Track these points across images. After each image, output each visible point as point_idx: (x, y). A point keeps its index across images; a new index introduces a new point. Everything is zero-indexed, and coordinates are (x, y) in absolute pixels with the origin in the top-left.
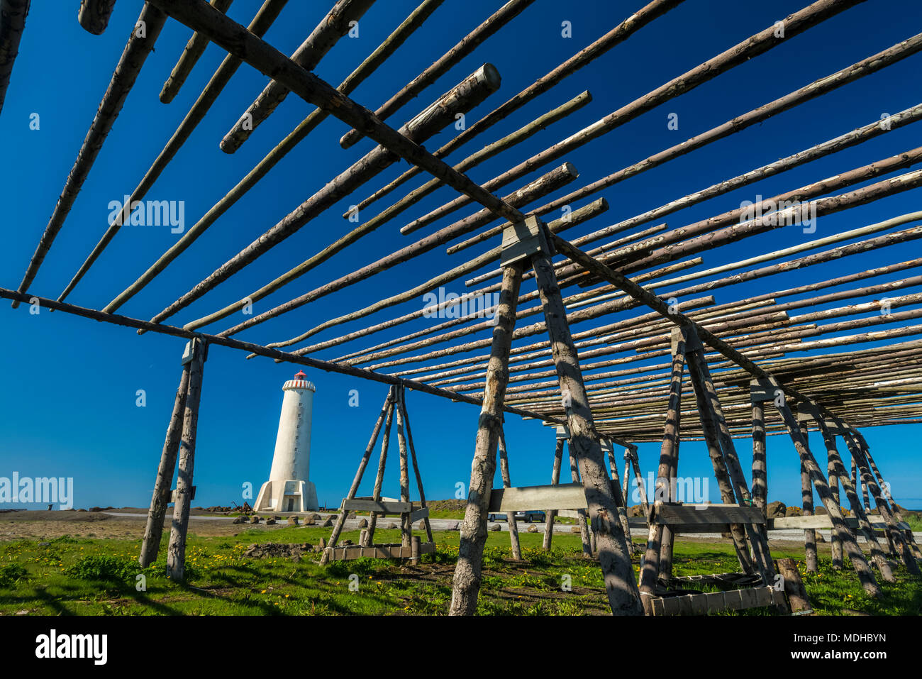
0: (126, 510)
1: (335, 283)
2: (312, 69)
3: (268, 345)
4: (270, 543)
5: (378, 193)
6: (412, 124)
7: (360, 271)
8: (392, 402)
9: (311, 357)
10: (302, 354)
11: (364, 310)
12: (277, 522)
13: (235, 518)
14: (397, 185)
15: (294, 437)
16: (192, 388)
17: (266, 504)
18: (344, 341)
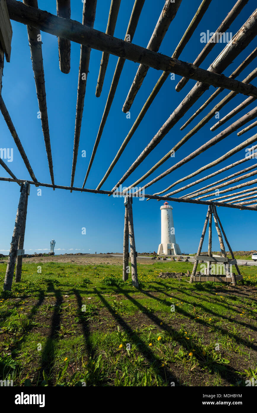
0: (117, 254)
1: (179, 163)
2: (158, 51)
3: (154, 194)
4: (167, 272)
5: (197, 112)
6: (215, 64)
7: (190, 155)
8: (210, 212)
9: (172, 197)
10: (168, 196)
11: (194, 174)
12: (167, 259)
13: (152, 257)
14: (208, 103)
15: (168, 228)
16: (129, 214)
17: (162, 252)
18: (185, 189)
